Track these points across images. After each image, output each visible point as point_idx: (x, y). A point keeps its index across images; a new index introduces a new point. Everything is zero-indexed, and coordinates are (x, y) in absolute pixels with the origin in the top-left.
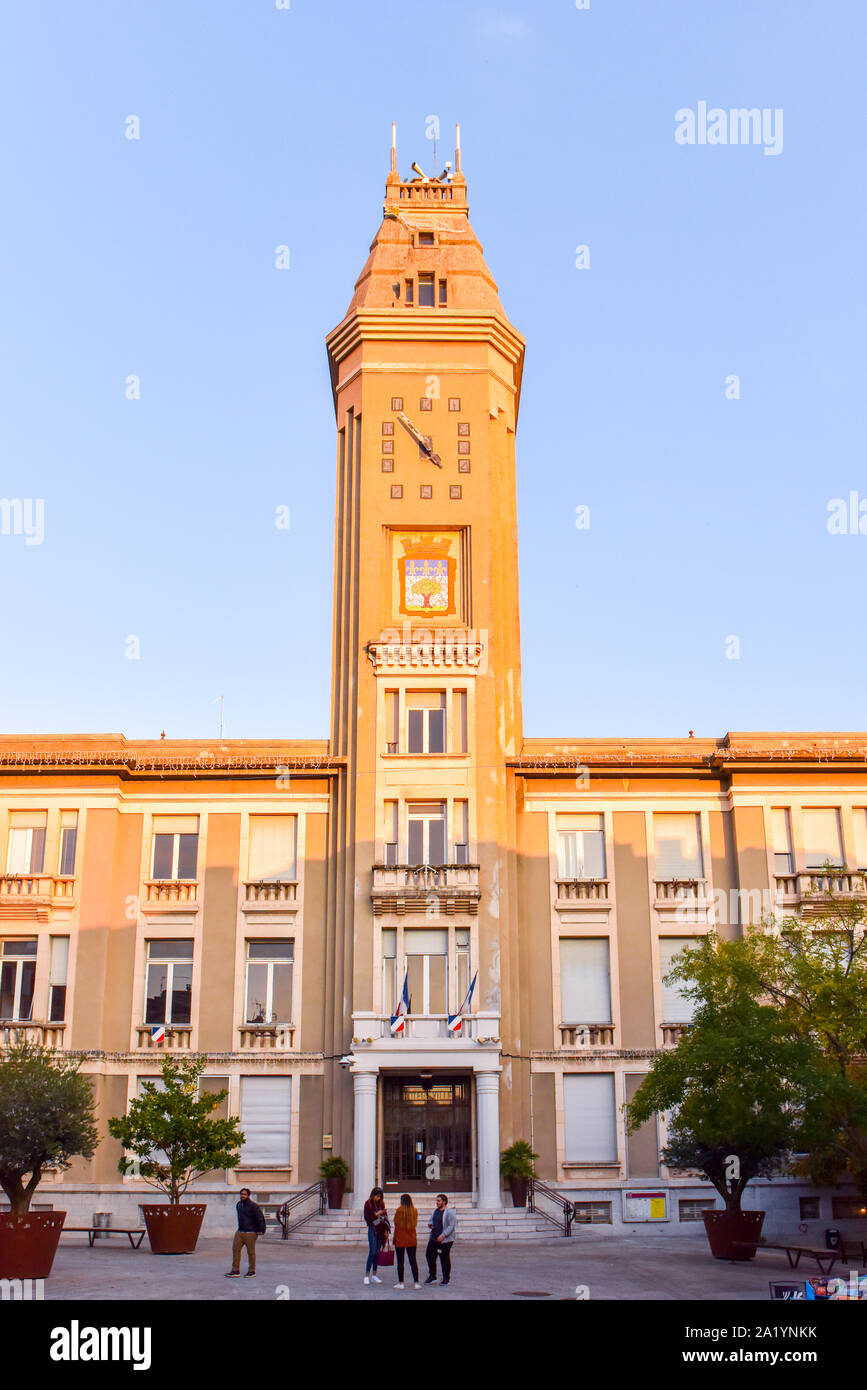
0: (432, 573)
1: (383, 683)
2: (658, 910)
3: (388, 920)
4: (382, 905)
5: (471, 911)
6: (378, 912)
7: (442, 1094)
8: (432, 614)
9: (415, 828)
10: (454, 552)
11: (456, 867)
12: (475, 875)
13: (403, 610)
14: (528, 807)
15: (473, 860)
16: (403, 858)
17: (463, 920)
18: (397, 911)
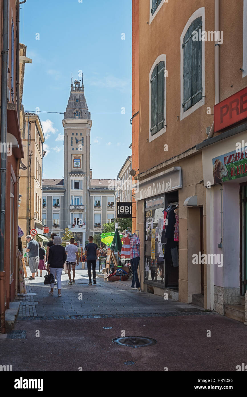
0: (78, 161)
1: (71, 179)
2: (108, 210)
3: (72, 212)
4: (71, 210)
5: (83, 211)
6: (71, 211)
7: (79, 235)
8: (78, 168)
9: (75, 199)
10: (81, 158)
11: (80, 205)
12: (83, 207)
13: (74, 167)
14: (91, 195)
15: (83, 204)
16: (74, 204)
17: (82, 212)
18: (73, 211)
